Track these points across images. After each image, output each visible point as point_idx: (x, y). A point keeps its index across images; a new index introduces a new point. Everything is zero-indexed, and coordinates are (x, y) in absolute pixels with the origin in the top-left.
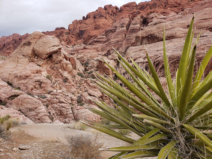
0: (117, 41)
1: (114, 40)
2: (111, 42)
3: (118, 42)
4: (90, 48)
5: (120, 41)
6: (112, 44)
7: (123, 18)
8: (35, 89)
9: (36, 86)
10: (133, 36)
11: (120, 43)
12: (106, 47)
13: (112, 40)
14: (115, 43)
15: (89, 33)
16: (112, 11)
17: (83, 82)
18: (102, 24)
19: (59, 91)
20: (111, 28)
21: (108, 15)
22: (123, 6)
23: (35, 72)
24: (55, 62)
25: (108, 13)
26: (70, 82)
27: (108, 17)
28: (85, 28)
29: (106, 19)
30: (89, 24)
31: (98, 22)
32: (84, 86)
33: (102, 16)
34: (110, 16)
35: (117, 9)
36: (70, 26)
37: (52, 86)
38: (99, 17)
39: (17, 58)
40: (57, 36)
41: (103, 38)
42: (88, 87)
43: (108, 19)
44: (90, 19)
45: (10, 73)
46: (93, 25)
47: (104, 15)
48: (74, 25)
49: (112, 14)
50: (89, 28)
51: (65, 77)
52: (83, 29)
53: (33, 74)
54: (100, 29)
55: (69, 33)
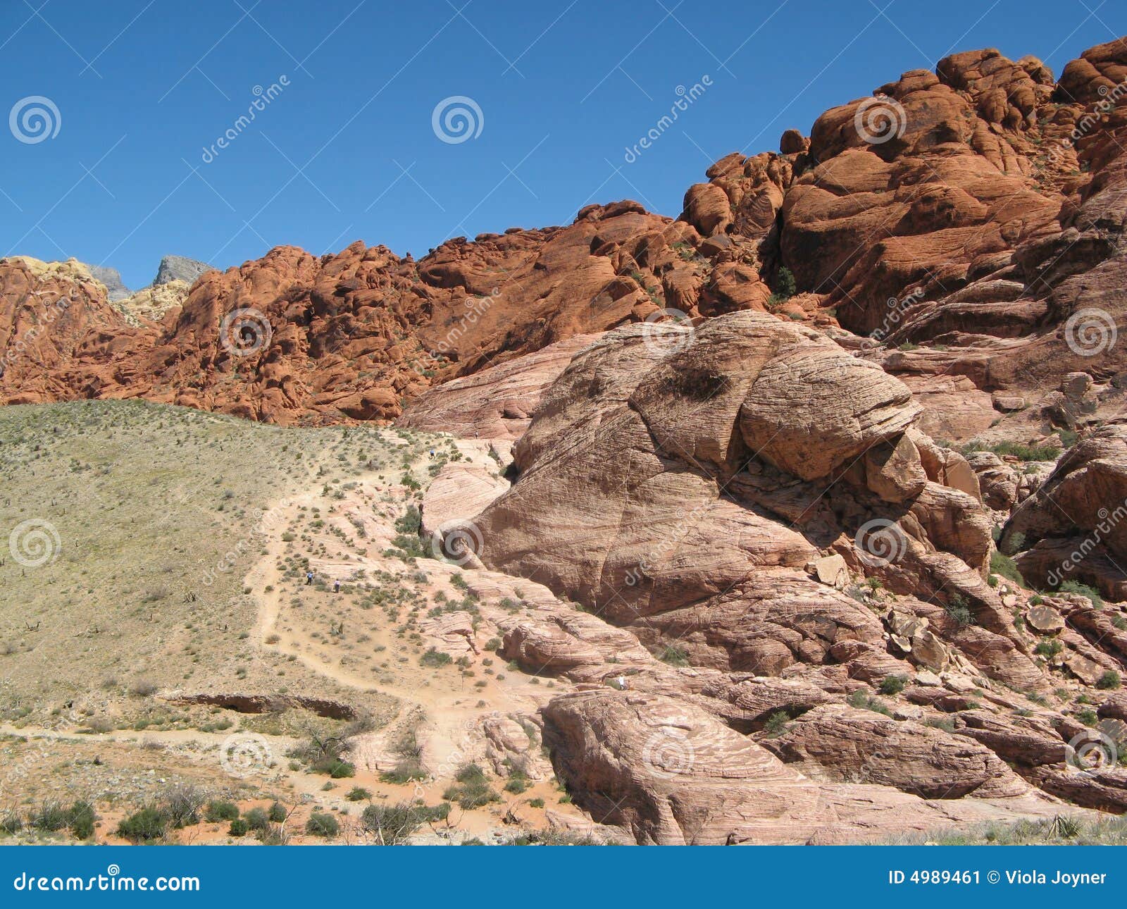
4: (931, 364)
8: (800, 666)
9: (806, 646)
15: (880, 250)
16: (1013, 99)
17: (1061, 622)
18: (969, 191)
19: (954, 680)
20: (1073, 230)
21: (983, 125)
22: (1089, 60)
23: (775, 558)
24: (876, 494)
25: (985, 110)
26: (998, 627)
27: (990, 141)
28: (832, 216)
29: (980, 158)
30: (852, 190)
31: (934, 179)
32: (1072, 647)
33: (944, 134)
34: (998, 127)
35: (1037, 76)
36: (698, 195)
37: (894, 650)
38: (926, 140)
39: (628, 467)
40: (627, 272)
41: (1011, 295)
42: (1105, 658)
43: (996, 155)
44: (851, 152)
45: (589, 556)
46: (897, 199)
47: (959, 124)
48: (729, 192)
49: (1015, 119)
50: (864, 217)
51: (964, 593)
52: (820, 225)
53: (761, 573)
54: (955, 225)
55: (707, 251)
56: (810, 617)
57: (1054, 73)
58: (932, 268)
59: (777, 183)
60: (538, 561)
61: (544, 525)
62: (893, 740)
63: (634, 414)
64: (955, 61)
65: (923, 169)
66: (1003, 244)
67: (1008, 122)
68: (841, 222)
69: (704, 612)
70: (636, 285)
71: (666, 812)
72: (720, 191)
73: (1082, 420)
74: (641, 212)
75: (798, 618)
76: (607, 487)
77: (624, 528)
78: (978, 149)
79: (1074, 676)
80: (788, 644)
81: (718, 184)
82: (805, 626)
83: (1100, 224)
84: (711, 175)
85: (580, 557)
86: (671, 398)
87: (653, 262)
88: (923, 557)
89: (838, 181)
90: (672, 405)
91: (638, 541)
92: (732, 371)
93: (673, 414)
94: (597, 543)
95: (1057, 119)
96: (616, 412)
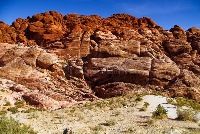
0: (73, 49)
1: (71, 48)
2: (69, 49)
3: (75, 50)
4: (51, 52)
5: (76, 49)
6: (70, 50)
7: (77, 31)
8: (46, 89)
9: (46, 87)
10: (85, 46)
11: (76, 50)
12: (65, 52)
13: (70, 48)
14: (72, 50)
15: (43, 36)
16: (59, 18)
17: (72, 83)
18: (54, 30)
19: (62, 90)
20: (68, 38)
21: (55, 21)
22: (68, 15)
23: (41, 77)
24: (52, 70)
25: (55, 19)
26: (66, 84)
27: (56, 23)
28: (36, 30)
29: (55, 25)
30: (39, 27)
31: (50, 28)
32: (73, 86)
33: (51, 22)
34: (57, 22)
35: (62, 16)
36: (15, 23)
37: (56, 87)
38: (49, 22)
39: (21, 65)
40: (4, 33)
41: (60, 44)
42: (76, 87)
43: (57, 25)
44: (38, 21)
45: (16, 76)
46: (45, 29)
47: (53, 21)
48: (20, 24)
49: (59, 21)
50: (41, 31)
51: (62, 81)
52: (34, 31)
53: (40, 79)
54: (53, 34)
55: (17, 32)
56: (47, 84)
57: (64, 16)
58: (50, 39)
59: (27, 23)
60: (8, 77)
61: (9, 72)
62: (61, 97)
63: (22, 59)
64: (52, 12)
65: (48, 26)
66: (59, 37)
67: (58, 21)
68: (37, 31)
69: (33, 83)
70: (6, 35)
71: (44, 105)
72: (18, 23)
73: (68, 60)
74: (4, 23)
75: (45, 84)
76: (18, 68)
77: (21, 73)
78: (55, 24)
79: (73, 89)
80: (44, 87)
81: (18, 22)
82: (46, 85)
83: (71, 37)
84: (17, 20)
85: (15, 77)
86: (27, 57)
87: (8, 32)
88: (58, 77)
89: (37, 25)
90: (27, 58)
91: (23, 75)
92: (35, 55)
93: (28, 59)
94: (17, 75)
95: (64, 22)
96: (19, 58)
